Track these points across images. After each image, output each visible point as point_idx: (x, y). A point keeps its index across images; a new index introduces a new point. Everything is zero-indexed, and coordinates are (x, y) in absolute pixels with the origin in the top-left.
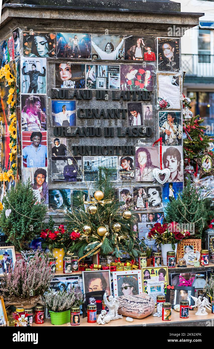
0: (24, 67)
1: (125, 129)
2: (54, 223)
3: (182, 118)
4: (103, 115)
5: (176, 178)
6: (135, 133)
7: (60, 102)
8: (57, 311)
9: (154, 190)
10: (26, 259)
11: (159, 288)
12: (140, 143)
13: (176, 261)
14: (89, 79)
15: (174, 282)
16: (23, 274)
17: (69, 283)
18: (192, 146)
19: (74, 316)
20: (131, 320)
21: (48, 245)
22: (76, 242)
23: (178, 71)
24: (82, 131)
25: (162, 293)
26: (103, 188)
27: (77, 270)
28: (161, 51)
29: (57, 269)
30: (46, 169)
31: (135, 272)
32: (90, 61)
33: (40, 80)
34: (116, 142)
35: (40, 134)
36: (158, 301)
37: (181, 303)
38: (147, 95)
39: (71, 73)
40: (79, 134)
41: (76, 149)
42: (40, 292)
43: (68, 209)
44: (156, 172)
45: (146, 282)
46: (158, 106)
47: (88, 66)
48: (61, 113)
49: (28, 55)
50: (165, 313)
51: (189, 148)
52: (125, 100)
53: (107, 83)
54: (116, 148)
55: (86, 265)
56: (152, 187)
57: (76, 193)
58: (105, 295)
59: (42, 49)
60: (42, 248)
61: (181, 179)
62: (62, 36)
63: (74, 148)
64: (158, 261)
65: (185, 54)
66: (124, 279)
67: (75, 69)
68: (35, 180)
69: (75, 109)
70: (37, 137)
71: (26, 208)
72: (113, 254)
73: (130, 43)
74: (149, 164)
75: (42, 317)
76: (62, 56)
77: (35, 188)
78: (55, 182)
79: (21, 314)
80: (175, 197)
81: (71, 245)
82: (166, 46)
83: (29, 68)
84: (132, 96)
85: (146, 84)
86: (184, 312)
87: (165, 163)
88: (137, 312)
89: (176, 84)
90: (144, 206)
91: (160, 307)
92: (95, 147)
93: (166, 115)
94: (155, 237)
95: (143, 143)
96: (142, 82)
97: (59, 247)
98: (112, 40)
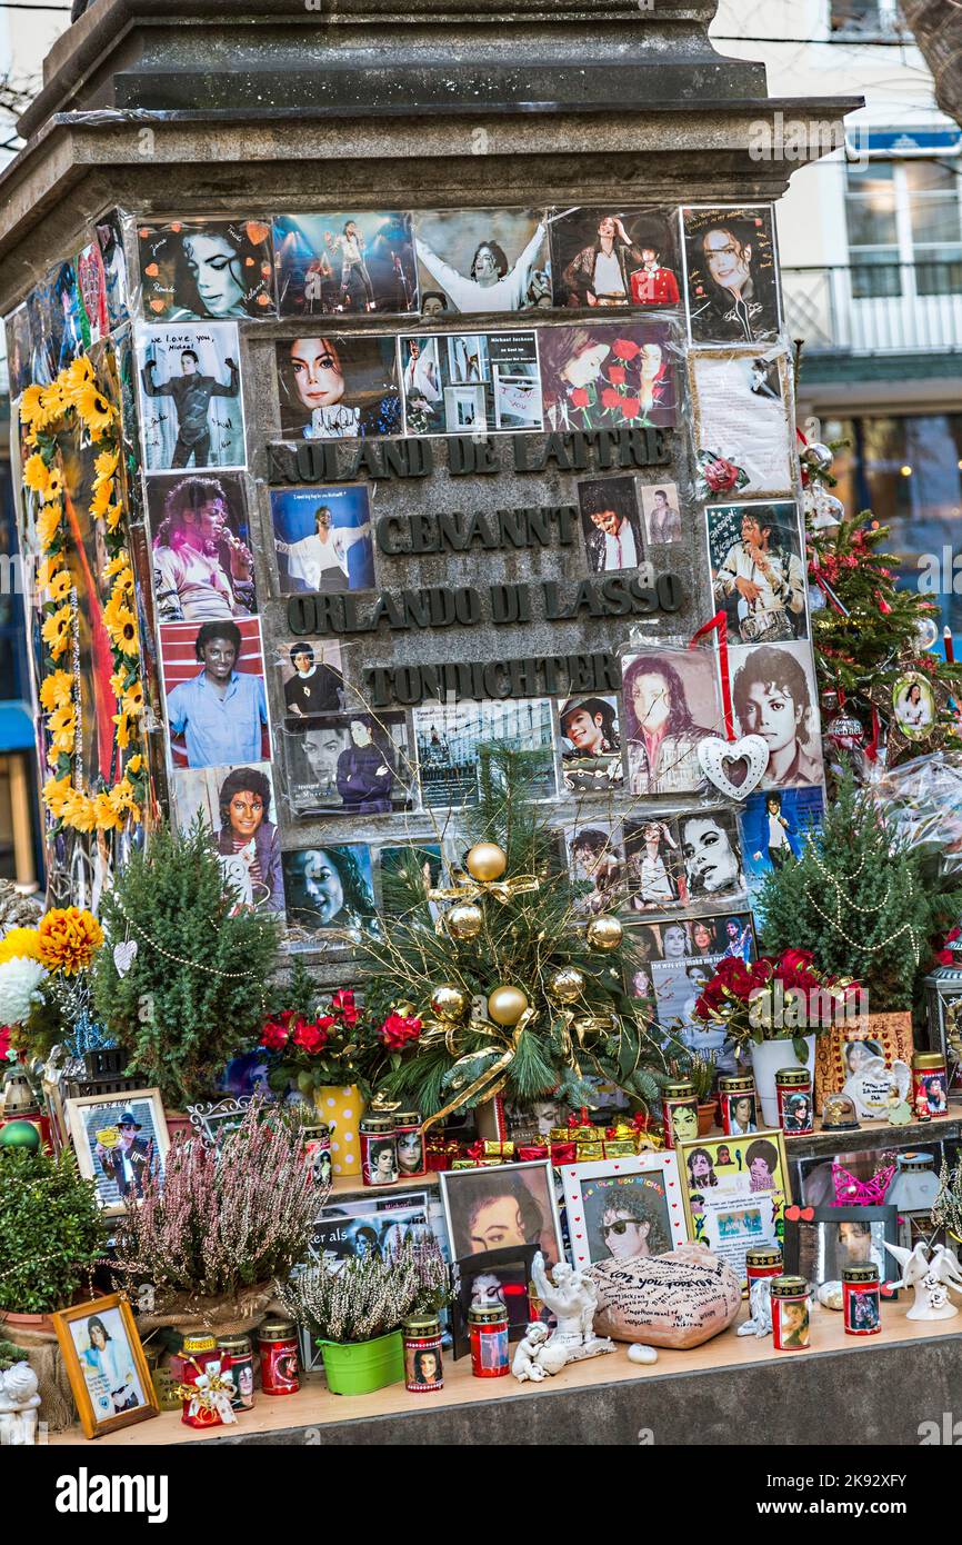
0: (151, 364)
1: (574, 588)
2: (312, 984)
3: (801, 529)
4: (481, 537)
5: (793, 771)
6: (617, 602)
7: (305, 496)
8: (349, 1336)
9: (709, 826)
10: (210, 1136)
11: (753, 1221)
12: (640, 640)
13: (813, 1106)
14: (416, 394)
15: (813, 1193)
16: (201, 1197)
17: (387, 1224)
18: (850, 638)
19: (419, 1353)
20: (649, 1354)
21: (295, 1076)
22: (407, 1056)
23: (772, 339)
24: (400, 608)
25: (769, 1240)
26: (502, 832)
27: (417, 1170)
28: (699, 260)
29: (338, 1169)
30: (265, 768)
31: (651, 1160)
32: (414, 321)
33: (218, 410)
34: (541, 641)
35: (231, 631)
36: (754, 1274)
37: (848, 1276)
38: (654, 442)
39: (341, 374)
40: (394, 621)
41: (380, 679)
42: (274, 1265)
43: (366, 923)
44: (712, 751)
45: (700, 1199)
46: (700, 484)
47: (406, 342)
48: (312, 541)
49: (164, 316)
50: (785, 1320)
51: (836, 645)
52: (566, 471)
53: (490, 405)
54: (542, 665)
55: (453, 1147)
57: (392, 858)
58: (538, 1261)
59: (216, 285)
60: (272, 1088)
61: (814, 773)
62: (295, 228)
63: (372, 677)
64: (743, 1112)
65: (797, 269)
66: (612, 1192)
67: (355, 357)
68: (226, 817)
69: (366, 519)
70: (220, 643)
71: (196, 933)
72: (558, 1094)
73: (572, 237)
74: (680, 724)
75: (291, 1366)
76: (299, 310)
77: (228, 850)
78: (306, 819)
79: (203, 1358)
80: (795, 850)
81: (388, 1069)
82: (716, 240)
83: (171, 367)
84: (592, 452)
85: (648, 400)
86: (861, 1309)
87: (743, 713)
88: (669, 1321)
89: (769, 389)
90: (670, 894)
91: (761, 1299)
92: (456, 667)
93: (737, 520)
94: (723, 1016)
95: (648, 640)
96: (631, 394)
97: (341, 1080)
98: (497, 232)
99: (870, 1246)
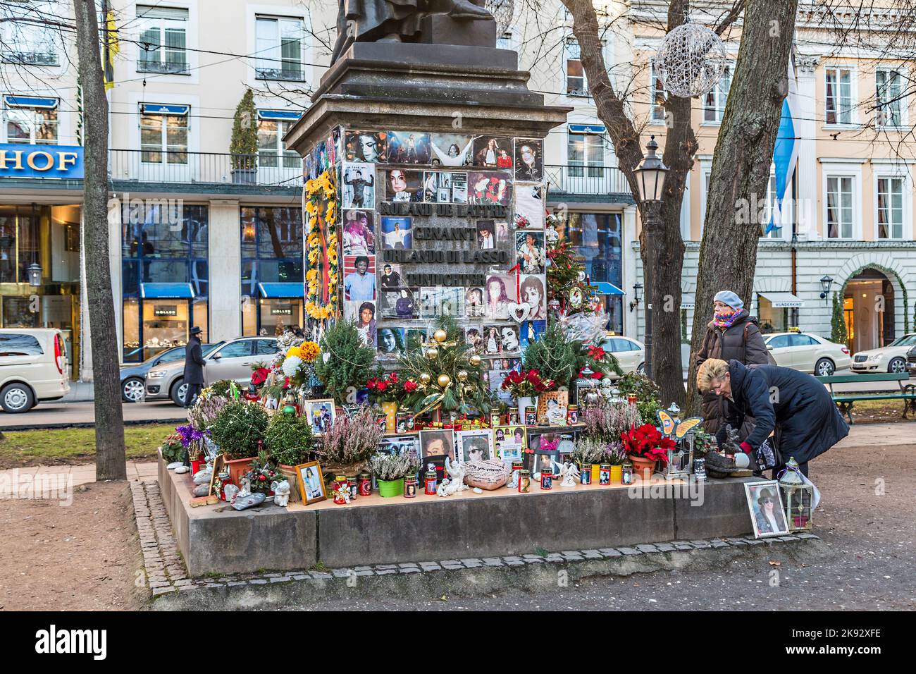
0: (347, 175)
1: (473, 254)
2: (384, 370)
3: (545, 240)
4: (445, 236)
5: (537, 315)
6: (486, 259)
7: (392, 219)
8: (387, 479)
9: (510, 330)
10: (349, 415)
11: (515, 452)
12: (493, 271)
13: (536, 418)
14: (428, 190)
15: (534, 445)
16: (344, 433)
17: (402, 446)
18: (558, 275)
19: (409, 486)
20: (479, 491)
21: (376, 398)
22: (411, 394)
23: (540, 181)
24: (419, 256)
25: (519, 459)
26: (446, 327)
27: (412, 429)
28: (519, 154)
29: (388, 428)
30: (374, 302)
31: (485, 432)
32: (430, 167)
33: (366, 190)
34: (462, 269)
35: (366, 259)
36: (514, 468)
37: (543, 471)
38: (501, 210)
39: (406, 182)
40: (418, 259)
41: (411, 278)
42: (366, 455)
43: (402, 352)
44: (512, 307)
45: (499, 444)
46: (515, 224)
47: (427, 174)
48: (393, 233)
49: (352, 160)
50: (522, 483)
51: (553, 277)
52: (473, 217)
53: (451, 195)
54: (462, 277)
55: (424, 423)
56: (507, 327)
57: (411, 333)
58: (447, 460)
59: (369, 152)
60: (369, 401)
61: (543, 316)
62: (394, 136)
63: (409, 276)
64: (514, 418)
67: (410, 177)
68: (361, 317)
69: (410, 227)
70: (362, 263)
71: (349, 352)
72: (457, 409)
73: (480, 145)
74: (503, 298)
75: (369, 487)
76: (394, 161)
77: (360, 327)
78: (386, 319)
79: (341, 483)
80: (536, 339)
81: (405, 398)
82: (525, 149)
83: (353, 176)
84: (482, 212)
85: (500, 197)
86: (546, 481)
87: (523, 296)
88: (486, 481)
89: (538, 196)
90: (496, 350)
91: (515, 476)
92: (435, 275)
93: (525, 236)
94: (510, 389)
95: (495, 271)
96: (495, 194)
97: (390, 400)
98: (457, 141)
99: (551, 462)
